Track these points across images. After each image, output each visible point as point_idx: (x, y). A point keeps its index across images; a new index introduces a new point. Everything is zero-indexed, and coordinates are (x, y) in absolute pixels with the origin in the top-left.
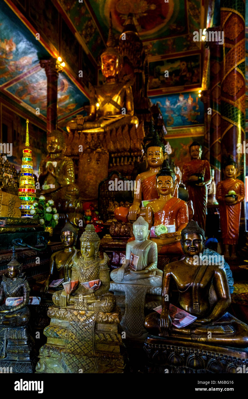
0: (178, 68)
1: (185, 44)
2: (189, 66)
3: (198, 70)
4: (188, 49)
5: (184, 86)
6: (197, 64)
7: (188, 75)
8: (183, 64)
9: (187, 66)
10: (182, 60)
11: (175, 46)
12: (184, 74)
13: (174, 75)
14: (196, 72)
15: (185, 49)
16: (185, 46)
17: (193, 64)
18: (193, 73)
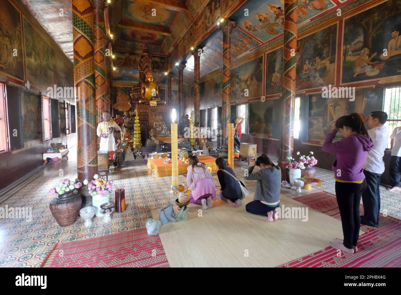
0: (157, 61)
1: (159, 50)
5: (159, 70)
6: (165, 61)
7: (161, 65)
8: (159, 59)
9: (161, 61)
10: (159, 57)
12: (160, 64)
17: (163, 60)
18: (163, 64)
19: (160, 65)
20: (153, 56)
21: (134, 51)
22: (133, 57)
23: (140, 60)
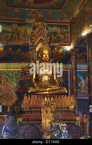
0: (56, 31)
1: (59, 16)
2: (63, 31)
3: (68, 35)
4: (62, 20)
5: (59, 43)
6: (67, 31)
7: (62, 37)
8: (59, 29)
9: (61, 31)
10: (58, 26)
11: (53, 16)
12: (59, 35)
13: (53, 35)
14: (67, 35)
15: (60, 19)
16: (60, 18)
17: (64, 30)
18: (65, 36)
19: (60, 37)
20: (50, 25)
21: (24, 21)
22: (22, 29)
23: (32, 33)
